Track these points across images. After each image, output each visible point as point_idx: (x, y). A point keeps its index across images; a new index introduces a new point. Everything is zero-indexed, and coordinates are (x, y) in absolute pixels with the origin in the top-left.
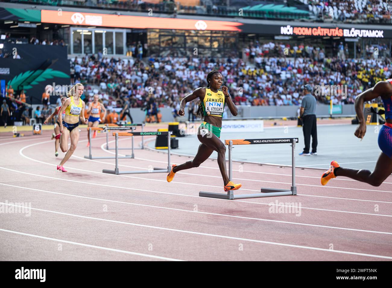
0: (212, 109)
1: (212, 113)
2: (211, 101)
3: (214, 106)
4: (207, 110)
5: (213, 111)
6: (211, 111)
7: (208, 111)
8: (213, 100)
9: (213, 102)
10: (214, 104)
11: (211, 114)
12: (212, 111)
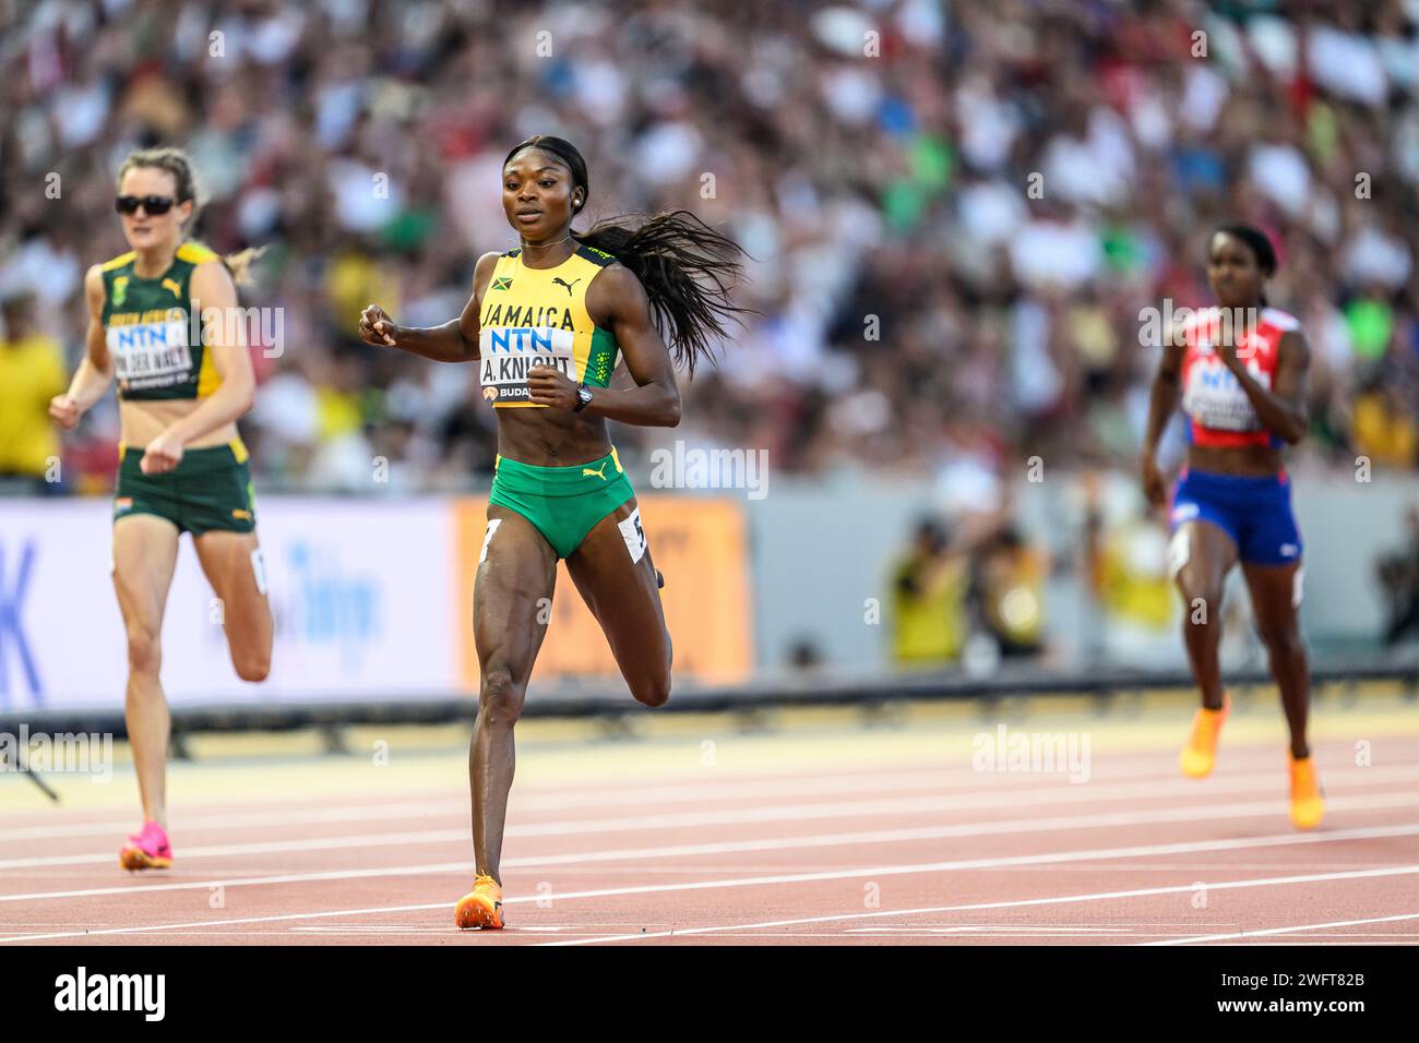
0: (503, 369)
1: (504, 393)
2: (502, 320)
3: (514, 352)
4: (487, 375)
5: (512, 381)
6: (498, 381)
7: (488, 381)
8: (512, 315)
9: (510, 325)
10: (513, 339)
11: (499, 399)
12: (506, 381)
